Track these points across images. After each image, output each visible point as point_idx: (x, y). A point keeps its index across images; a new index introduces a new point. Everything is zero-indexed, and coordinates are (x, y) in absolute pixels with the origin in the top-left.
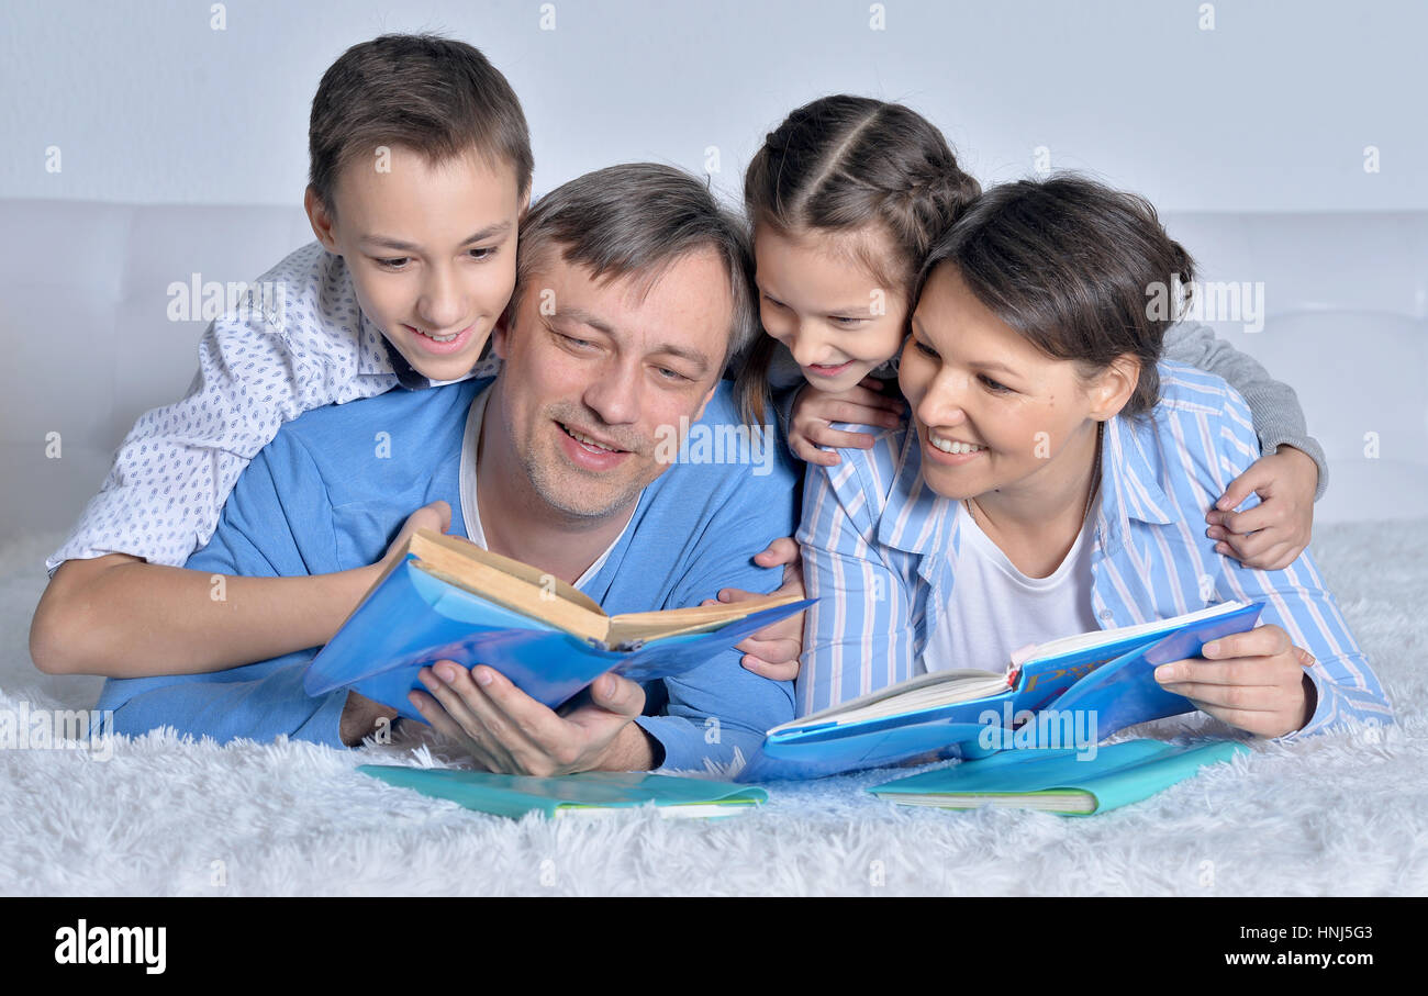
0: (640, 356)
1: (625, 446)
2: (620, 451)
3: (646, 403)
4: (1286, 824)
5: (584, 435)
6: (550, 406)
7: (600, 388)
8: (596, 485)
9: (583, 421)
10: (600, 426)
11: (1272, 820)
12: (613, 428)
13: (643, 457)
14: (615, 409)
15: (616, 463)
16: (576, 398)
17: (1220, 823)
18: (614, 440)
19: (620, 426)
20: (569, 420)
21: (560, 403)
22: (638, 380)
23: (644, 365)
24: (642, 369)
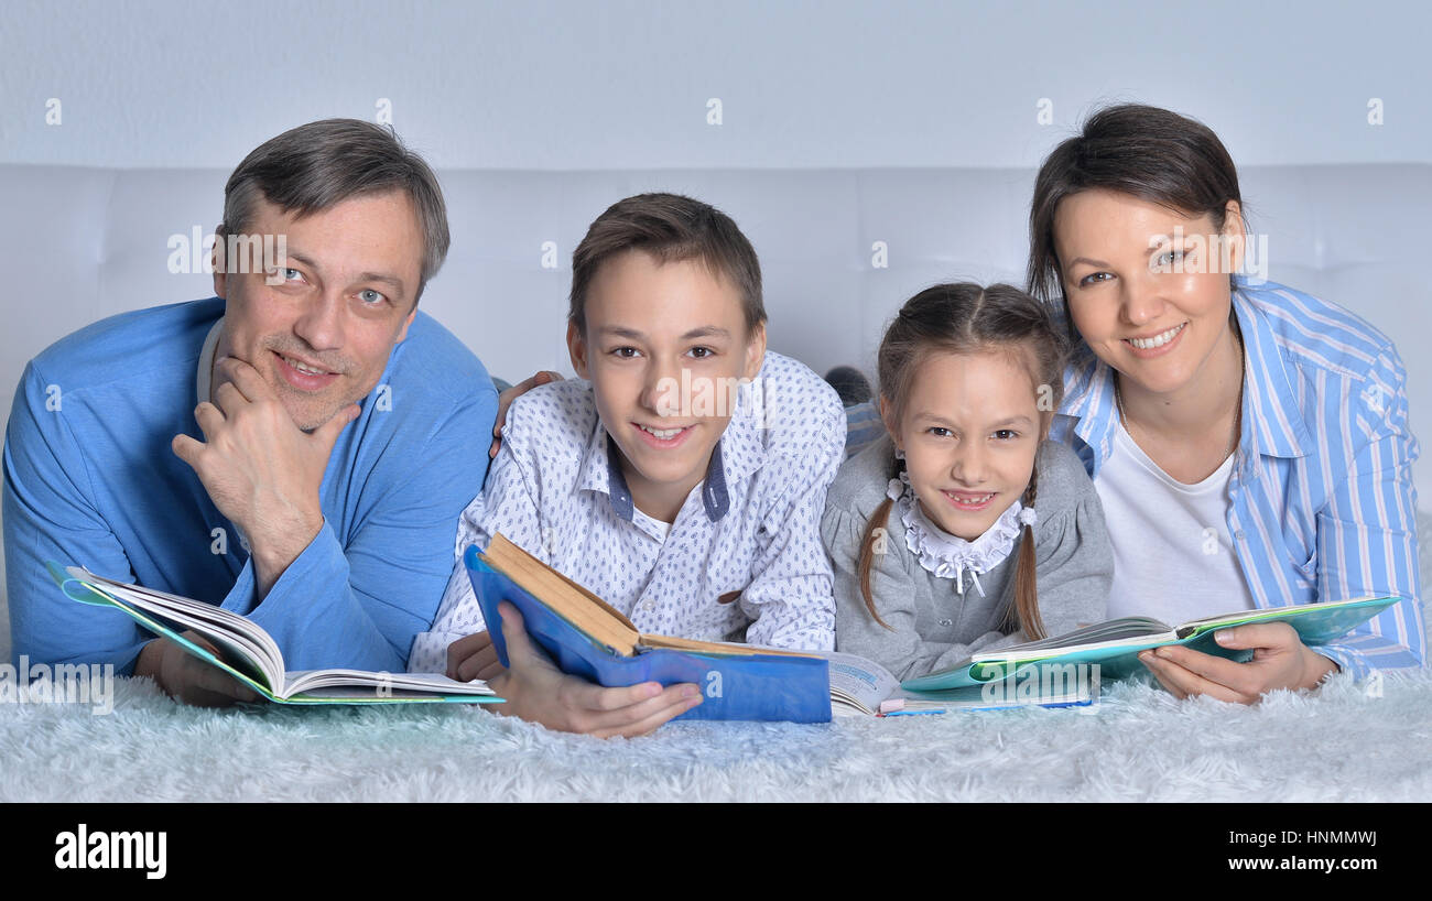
0: (342, 289)
1: (333, 369)
2: (331, 374)
3: (349, 331)
4: (1061, 760)
5: (298, 361)
6: (265, 337)
7: (308, 320)
8: (311, 403)
9: (296, 349)
10: (310, 352)
11: (1051, 756)
12: (322, 353)
13: (351, 377)
14: (322, 338)
15: (327, 383)
16: (288, 328)
17: (1007, 759)
18: (322, 364)
19: (328, 352)
20: (283, 349)
21: (274, 335)
22: (342, 311)
23: (346, 296)
24: (344, 300)
